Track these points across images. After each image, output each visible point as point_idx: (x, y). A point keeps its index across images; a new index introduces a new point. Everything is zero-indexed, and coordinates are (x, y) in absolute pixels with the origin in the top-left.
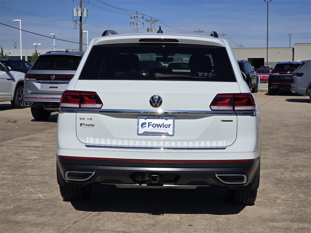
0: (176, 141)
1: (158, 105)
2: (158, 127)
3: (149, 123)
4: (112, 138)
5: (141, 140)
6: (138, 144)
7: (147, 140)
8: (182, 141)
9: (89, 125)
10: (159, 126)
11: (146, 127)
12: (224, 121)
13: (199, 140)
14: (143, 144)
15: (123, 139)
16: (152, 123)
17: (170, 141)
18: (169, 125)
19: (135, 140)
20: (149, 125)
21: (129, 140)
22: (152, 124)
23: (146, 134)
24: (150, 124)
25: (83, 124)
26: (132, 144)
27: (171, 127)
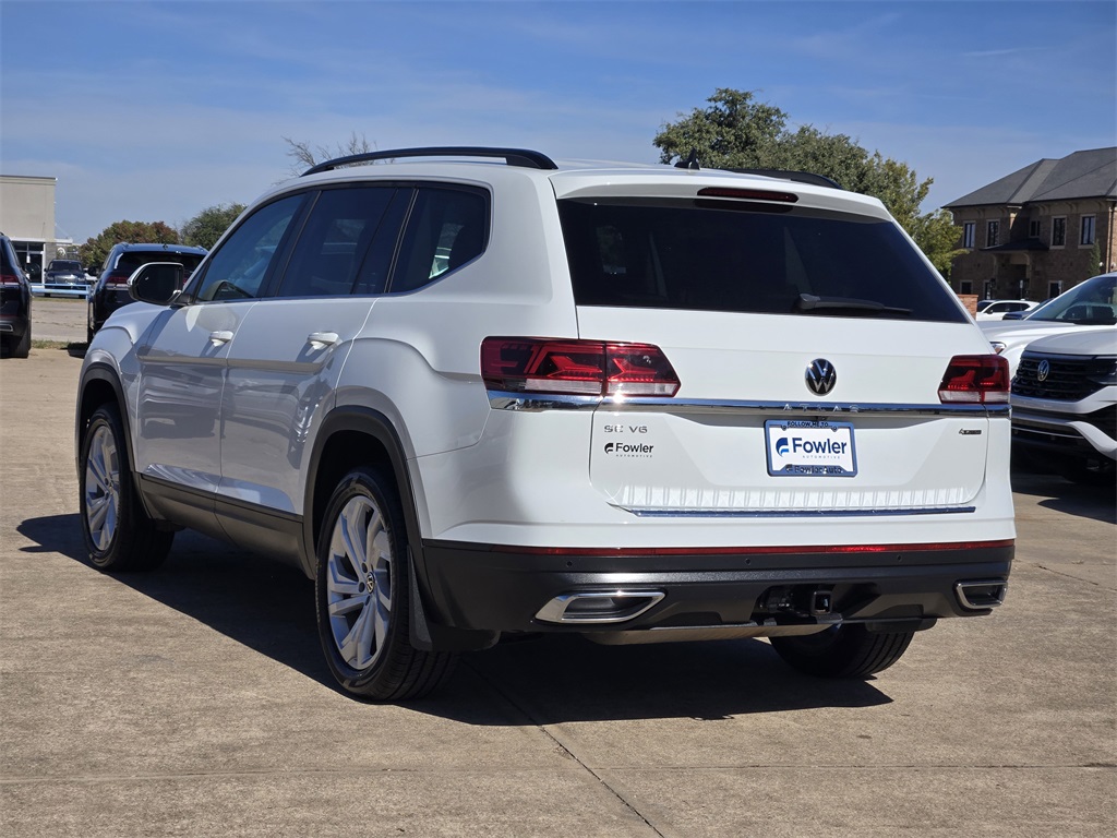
0: (862, 490)
2: (817, 451)
3: (794, 439)
4: (702, 484)
5: (778, 490)
6: (770, 503)
7: (794, 490)
8: (875, 489)
9: (634, 449)
10: (819, 447)
11: (787, 450)
12: (965, 433)
13: (912, 486)
14: (784, 503)
15: (733, 489)
16: (800, 439)
17: (849, 490)
18: (844, 445)
19: (763, 489)
20: (795, 445)
21: (748, 489)
22: (802, 443)
23: (791, 470)
24: (797, 442)
25: (615, 445)
26: (754, 503)
27: (848, 448)
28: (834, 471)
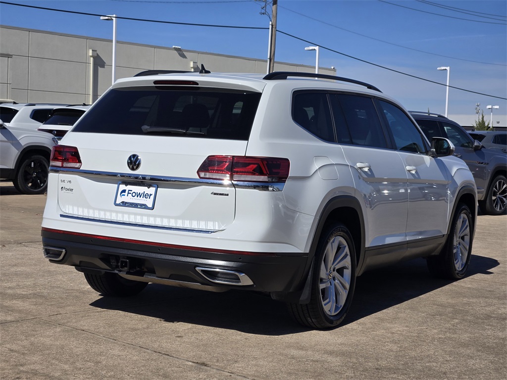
0: (155, 216)
1: (135, 167)
2: (137, 196)
3: (129, 190)
4: (89, 207)
5: (117, 212)
6: (114, 218)
7: (123, 213)
8: (162, 217)
9: (68, 190)
10: (139, 195)
11: (124, 195)
12: (215, 194)
13: (182, 217)
14: (120, 219)
15: (100, 210)
16: (131, 191)
17: (148, 216)
18: (151, 195)
19: (111, 211)
20: (128, 193)
21: (105, 210)
22: (132, 192)
23: (124, 204)
24: (130, 192)
25: (63, 188)
26: (108, 217)
27: (152, 197)
28: (144, 206)
